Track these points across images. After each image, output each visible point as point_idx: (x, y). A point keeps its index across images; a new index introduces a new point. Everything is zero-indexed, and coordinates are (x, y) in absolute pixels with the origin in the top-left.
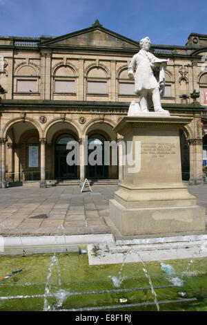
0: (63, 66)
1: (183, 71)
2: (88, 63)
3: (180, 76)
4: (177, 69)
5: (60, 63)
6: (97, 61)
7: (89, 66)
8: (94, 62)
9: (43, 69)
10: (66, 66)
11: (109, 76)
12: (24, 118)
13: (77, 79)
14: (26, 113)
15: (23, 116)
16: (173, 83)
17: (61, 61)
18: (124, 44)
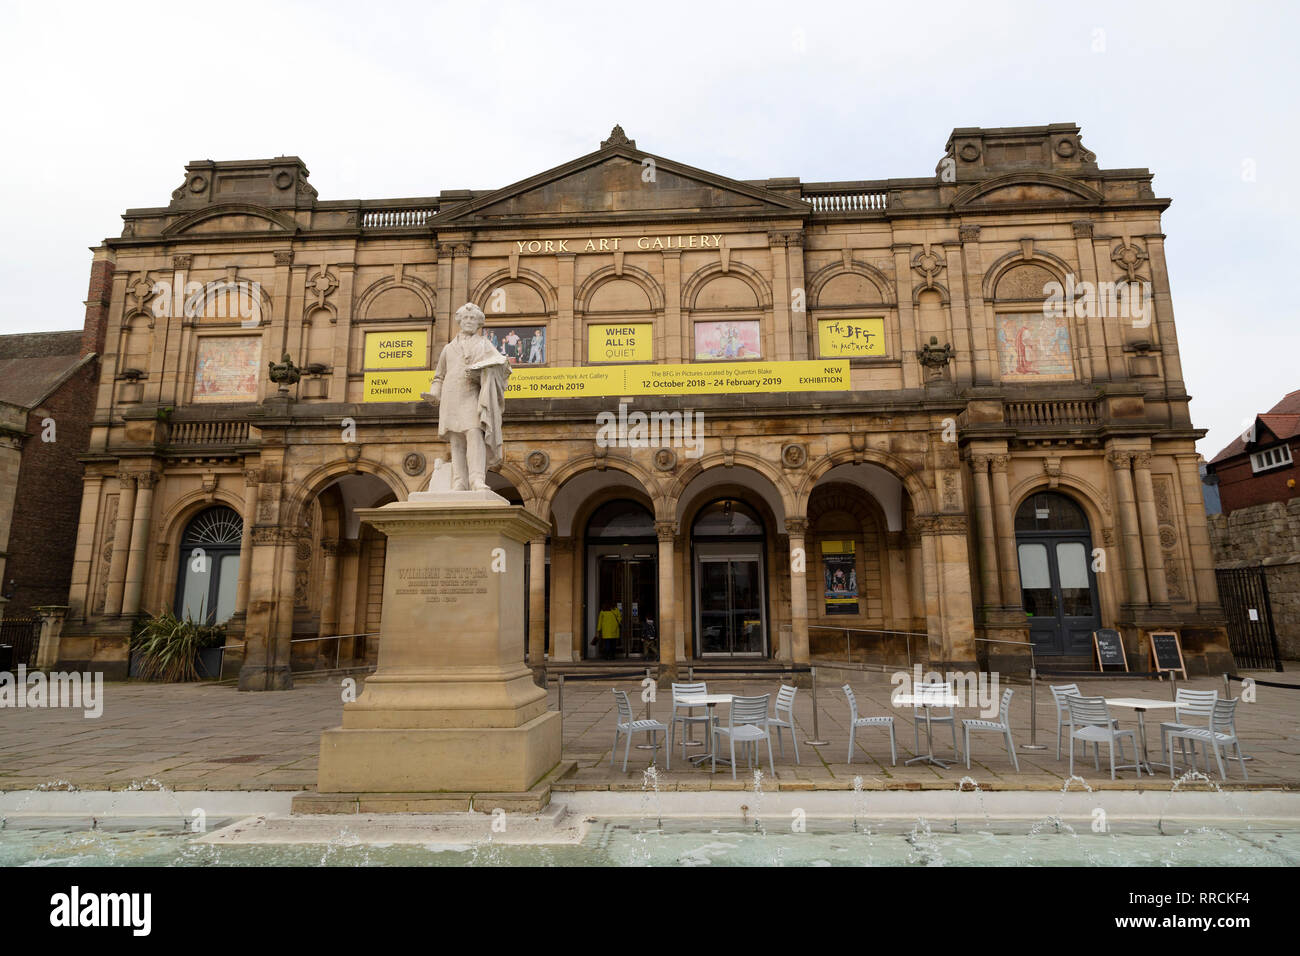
0: (508, 280)
1: (928, 264)
2: (587, 267)
3: (917, 279)
4: (903, 258)
5: (500, 272)
6: (619, 257)
7: (592, 277)
8: (607, 261)
9: (445, 296)
10: (519, 280)
11: (658, 305)
12: (355, 461)
13: (554, 322)
14: (361, 445)
15: (352, 454)
16: (894, 307)
17: (500, 265)
18: (707, 195)
